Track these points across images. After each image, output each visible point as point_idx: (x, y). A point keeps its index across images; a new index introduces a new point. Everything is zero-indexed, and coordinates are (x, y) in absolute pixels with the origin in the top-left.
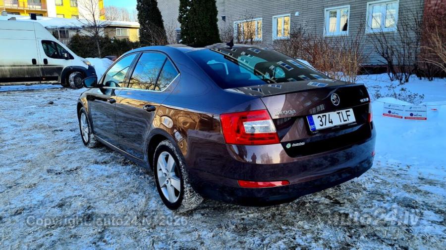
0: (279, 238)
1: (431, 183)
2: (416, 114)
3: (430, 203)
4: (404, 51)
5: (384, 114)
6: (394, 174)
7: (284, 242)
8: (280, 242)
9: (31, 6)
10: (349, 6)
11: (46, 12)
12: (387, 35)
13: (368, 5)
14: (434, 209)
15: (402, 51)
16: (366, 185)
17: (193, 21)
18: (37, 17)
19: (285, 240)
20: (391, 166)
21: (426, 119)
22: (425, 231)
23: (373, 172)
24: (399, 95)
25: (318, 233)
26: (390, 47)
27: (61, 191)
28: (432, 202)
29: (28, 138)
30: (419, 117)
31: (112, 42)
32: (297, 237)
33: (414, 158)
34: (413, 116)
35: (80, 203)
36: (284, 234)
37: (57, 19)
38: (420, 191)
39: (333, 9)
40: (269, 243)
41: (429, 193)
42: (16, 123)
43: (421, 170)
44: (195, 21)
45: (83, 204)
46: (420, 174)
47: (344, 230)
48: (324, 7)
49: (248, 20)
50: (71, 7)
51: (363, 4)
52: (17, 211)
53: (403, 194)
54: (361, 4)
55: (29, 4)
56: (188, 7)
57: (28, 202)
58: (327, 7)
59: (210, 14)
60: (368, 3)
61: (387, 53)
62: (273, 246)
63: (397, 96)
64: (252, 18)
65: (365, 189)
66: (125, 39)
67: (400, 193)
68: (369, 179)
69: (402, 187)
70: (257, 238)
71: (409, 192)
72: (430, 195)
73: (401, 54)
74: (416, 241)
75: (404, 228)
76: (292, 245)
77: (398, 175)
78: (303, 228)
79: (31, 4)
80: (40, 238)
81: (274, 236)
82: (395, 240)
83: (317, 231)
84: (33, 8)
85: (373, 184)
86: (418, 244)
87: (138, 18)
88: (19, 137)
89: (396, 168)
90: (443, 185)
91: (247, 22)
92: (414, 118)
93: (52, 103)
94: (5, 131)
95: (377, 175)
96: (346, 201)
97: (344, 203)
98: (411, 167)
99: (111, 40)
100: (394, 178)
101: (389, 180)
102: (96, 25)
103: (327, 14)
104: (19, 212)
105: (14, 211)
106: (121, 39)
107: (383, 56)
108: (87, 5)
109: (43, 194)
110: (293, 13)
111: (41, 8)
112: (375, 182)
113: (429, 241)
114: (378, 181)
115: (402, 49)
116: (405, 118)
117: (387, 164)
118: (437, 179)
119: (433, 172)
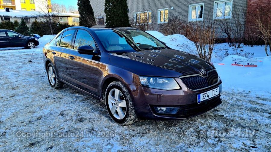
0: (190, 127)
1: (263, 99)
2: (251, 64)
3: (265, 109)
4: (237, 29)
5: (232, 64)
6: (242, 96)
7: (193, 129)
8: (191, 129)
9: (5, 3)
10: (203, 3)
11: (14, 7)
12: (227, 20)
13: (214, 3)
14: (268, 112)
15: (236, 30)
16: (229, 101)
17: (114, 12)
18: (10, 10)
19: (193, 128)
20: (240, 92)
21: (256, 66)
22: (266, 122)
23: (231, 95)
24: (240, 54)
25: (210, 125)
26: (229, 27)
27: (59, 108)
28: (266, 109)
29: (25, 81)
30: (252, 65)
31: (58, 25)
32: (199, 126)
33: (252, 87)
34: (249, 65)
35: (73, 113)
36: (192, 125)
37: (22, 11)
38: (259, 103)
39: (193, 5)
40: (185, 129)
41: (264, 104)
42: (15, 73)
43: (257, 93)
44: (115, 12)
45: (75, 113)
46: (257, 95)
47: (223, 123)
48: (188, 4)
49: (145, 12)
50: (31, 3)
51: (211, 2)
52: (38, 118)
53: (250, 105)
54: (210, 3)
55: (4, 2)
56: (110, 4)
57: (42, 113)
58: (190, 4)
59: (124, 8)
60: (215, 2)
61: (227, 31)
62: (188, 131)
63: (239, 54)
64: (148, 10)
65: (229, 103)
66: (65, 24)
67: (248, 105)
68: (230, 98)
69: (248, 102)
70: (178, 127)
71: (253, 104)
72: (264, 105)
73: (236, 31)
74: (262, 127)
75: (255, 121)
76: (198, 130)
77: (245, 96)
78: (201, 122)
79: (5, 1)
80: (58, 130)
81: (187, 126)
82: (251, 127)
83: (208, 124)
84: (6, 4)
85: (233, 101)
86: (264, 128)
87: (79, 10)
88: (20, 80)
89: (243, 93)
90: (270, 101)
91: (144, 13)
92: (250, 66)
93: (31, 61)
94: (9, 77)
95: (234, 96)
96: (220, 109)
97: (219, 110)
98: (251, 92)
99: (57, 24)
100: (243, 97)
101: (240, 99)
102: (49, 15)
103: (190, 8)
104: (39, 118)
105: (36, 118)
106: (63, 24)
107: (225, 32)
108: (44, 3)
109: (49, 109)
110: (170, 8)
111: (12, 5)
112: (234, 100)
113: (269, 127)
114: (235, 99)
115: (236, 29)
116: (245, 66)
117: (238, 91)
118: (266, 97)
119: (264, 94)
